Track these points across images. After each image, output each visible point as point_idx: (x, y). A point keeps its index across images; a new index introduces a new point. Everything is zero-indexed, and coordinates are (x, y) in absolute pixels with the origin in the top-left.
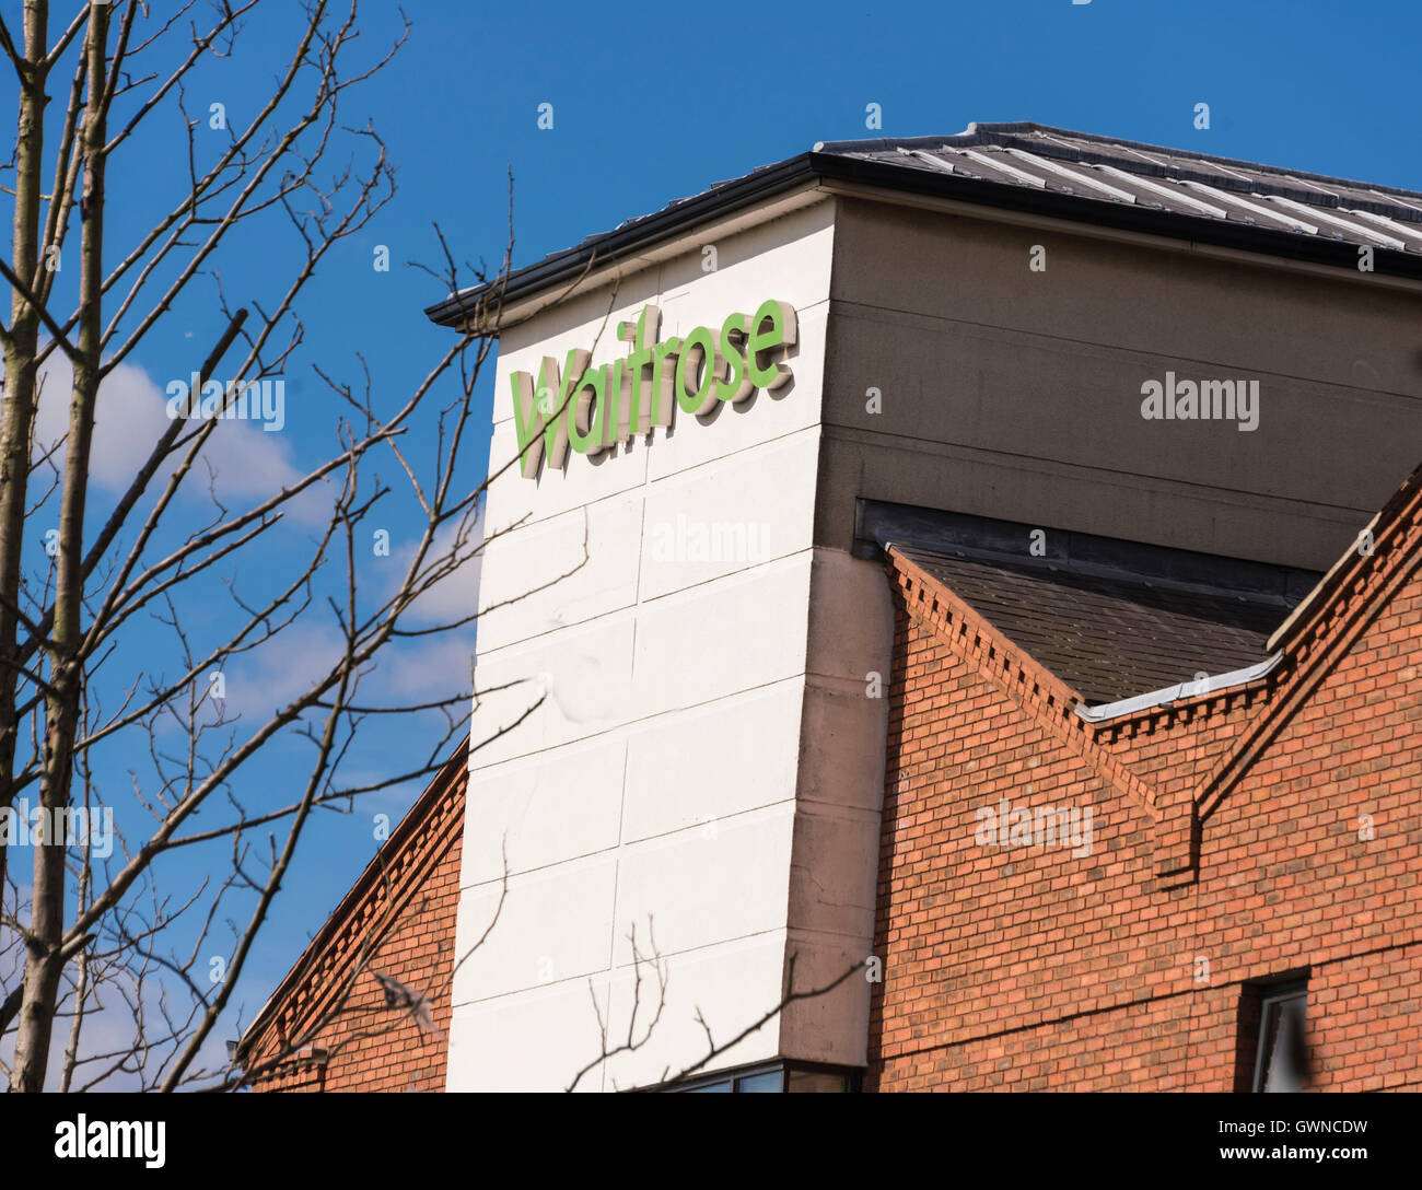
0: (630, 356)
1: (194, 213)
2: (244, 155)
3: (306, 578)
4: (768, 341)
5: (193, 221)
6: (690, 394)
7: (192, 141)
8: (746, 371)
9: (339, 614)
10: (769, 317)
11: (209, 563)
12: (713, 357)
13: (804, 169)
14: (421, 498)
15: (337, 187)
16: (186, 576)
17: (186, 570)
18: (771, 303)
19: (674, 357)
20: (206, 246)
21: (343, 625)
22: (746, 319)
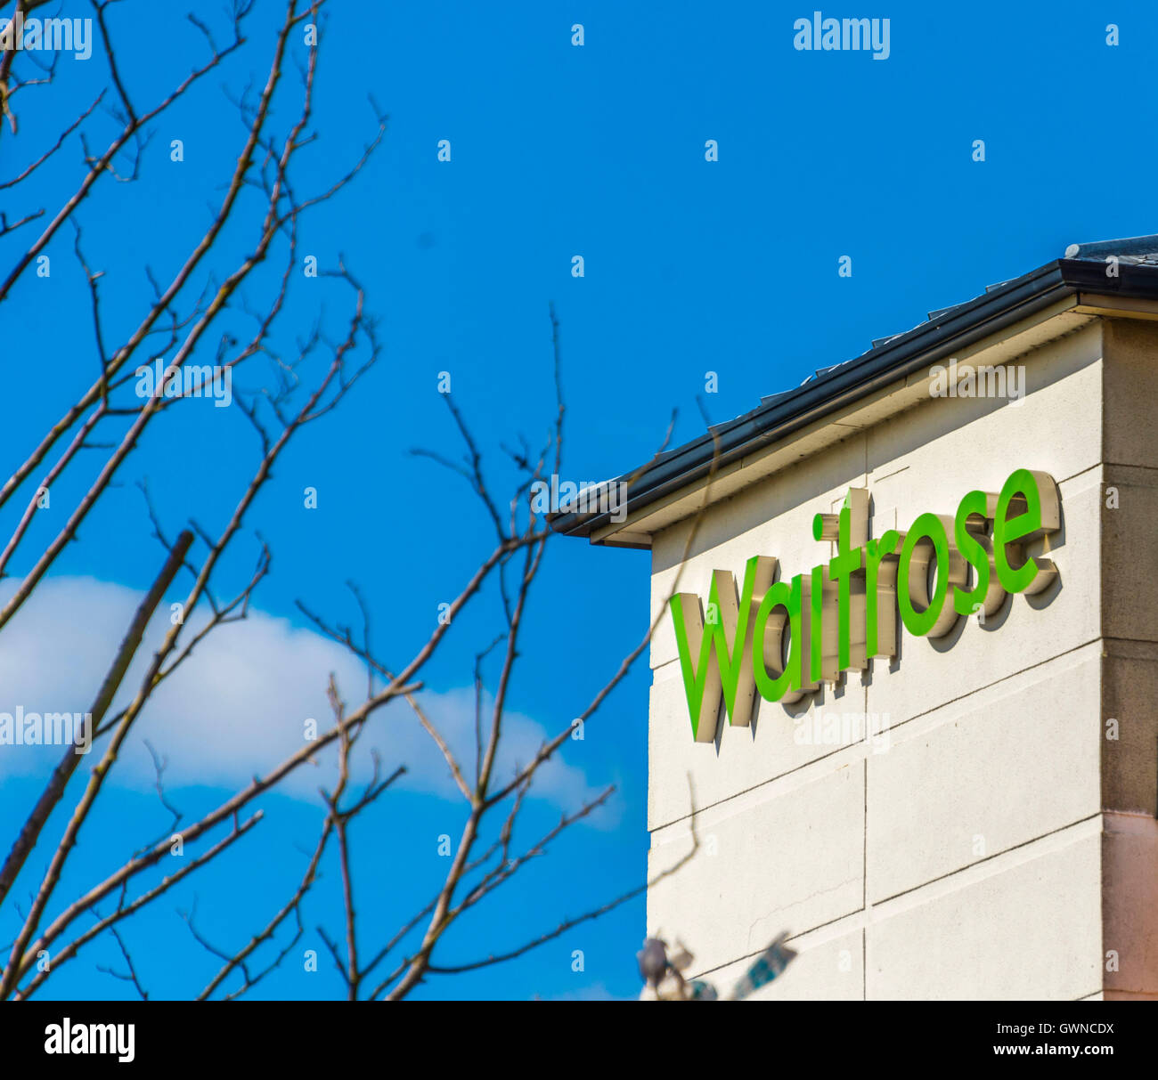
0: (833, 561)
1: (106, 402)
2: (174, 315)
3: (294, 905)
4: (1022, 526)
5: (105, 412)
6: (919, 609)
7: (96, 301)
8: (993, 571)
9: (333, 949)
10: (1020, 494)
11: (163, 889)
12: (947, 554)
13: (1055, 283)
14: (457, 778)
15: (305, 351)
16: (131, 911)
17: (131, 901)
18: (1021, 475)
19: (894, 558)
20: (122, 447)
21: (340, 966)
22: (988, 498)
